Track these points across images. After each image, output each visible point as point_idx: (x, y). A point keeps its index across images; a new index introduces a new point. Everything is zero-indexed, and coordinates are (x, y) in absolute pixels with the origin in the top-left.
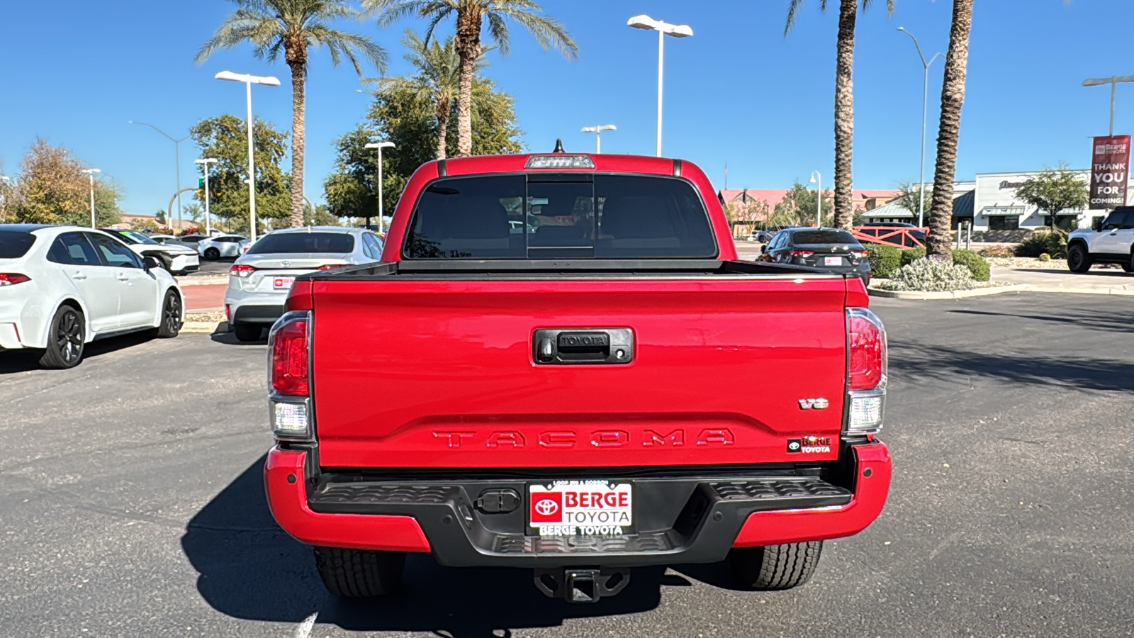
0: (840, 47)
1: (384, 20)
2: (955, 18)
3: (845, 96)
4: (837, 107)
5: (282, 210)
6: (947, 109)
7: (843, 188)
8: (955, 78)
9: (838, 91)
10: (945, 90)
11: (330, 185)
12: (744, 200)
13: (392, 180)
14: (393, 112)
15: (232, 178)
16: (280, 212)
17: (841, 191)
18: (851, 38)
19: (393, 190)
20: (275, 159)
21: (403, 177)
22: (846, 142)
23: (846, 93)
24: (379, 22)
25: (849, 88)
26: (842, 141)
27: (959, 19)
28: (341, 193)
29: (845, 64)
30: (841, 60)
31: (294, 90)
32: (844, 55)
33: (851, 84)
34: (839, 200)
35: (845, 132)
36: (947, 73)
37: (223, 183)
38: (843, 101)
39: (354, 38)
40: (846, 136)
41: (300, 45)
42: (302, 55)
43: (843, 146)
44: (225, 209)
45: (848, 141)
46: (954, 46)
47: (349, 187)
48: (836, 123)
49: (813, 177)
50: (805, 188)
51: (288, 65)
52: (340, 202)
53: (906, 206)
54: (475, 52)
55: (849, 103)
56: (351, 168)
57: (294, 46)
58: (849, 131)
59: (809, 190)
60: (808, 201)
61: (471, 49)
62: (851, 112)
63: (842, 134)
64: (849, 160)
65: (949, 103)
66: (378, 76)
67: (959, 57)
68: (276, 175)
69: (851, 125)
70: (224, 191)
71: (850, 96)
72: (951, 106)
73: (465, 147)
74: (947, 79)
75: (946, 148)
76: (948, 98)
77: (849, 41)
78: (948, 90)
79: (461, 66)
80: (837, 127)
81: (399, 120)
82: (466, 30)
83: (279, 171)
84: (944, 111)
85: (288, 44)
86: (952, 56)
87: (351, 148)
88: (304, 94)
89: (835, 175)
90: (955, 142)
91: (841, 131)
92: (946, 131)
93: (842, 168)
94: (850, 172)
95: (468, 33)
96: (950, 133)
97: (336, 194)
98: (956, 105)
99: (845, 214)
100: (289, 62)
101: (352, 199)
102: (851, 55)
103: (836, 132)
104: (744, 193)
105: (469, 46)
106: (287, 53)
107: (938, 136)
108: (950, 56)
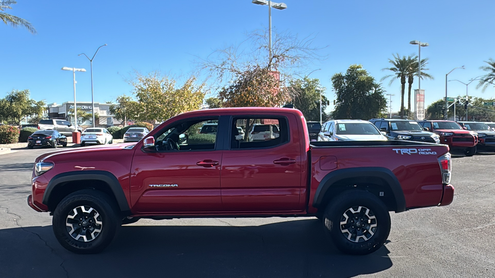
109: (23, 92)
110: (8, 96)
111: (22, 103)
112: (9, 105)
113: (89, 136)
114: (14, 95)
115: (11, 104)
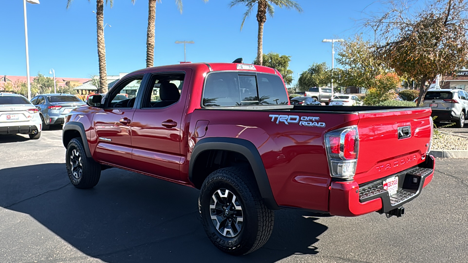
0: (98, 18)
2: (150, 14)
3: (101, 39)
4: (98, 43)
6: (150, 48)
7: (103, 77)
8: (151, 37)
9: (98, 36)
10: (148, 41)
12: (5, 81)
17: (103, 78)
18: (102, 15)
22: (103, 58)
23: (102, 38)
25: (103, 36)
26: (102, 57)
27: (152, 14)
29: (101, 25)
30: (99, 23)
32: (100, 22)
33: (103, 34)
34: (102, 82)
35: (103, 54)
36: (148, 34)
38: (101, 41)
40: (103, 55)
43: (102, 60)
45: (104, 58)
46: (150, 24)
48: (98, 50)
49: (51, 71)
50: (43, 76)
53: (94, 85)
55: (103, 42)
58: (104, 53)
59: (45, 77)
60: (45, 82)
62: (105, 46)
63: (101, 54)
64: (105, 66)
65: (150, 46)
67: (152, 29)
69: (105, 51)
71: (103, 39)
72: (151, 47)
74: (148, 36)
75: (150, 63)
76: (150, 44)
77: (102, 16)
78: (149, 41)
80: (99, 52)
84: (148, 49)
86: (150, 28)
89: (99, 72)
90: (153, 61)
91: (101, 53)
92: (149, 57)
93: (102, 69)
94: (106, 71)
96: (151, 57)
98: (152, 47)
99: (105, 88)
102: (103, 22)
103: (98, 54)
104: (5, 77)
107: (146, 59)
108: (149, 28)
109: (322, 64)
110: (310, 69)
111: (320, 74)
112: (310, 76)
113: (336, 102)
114: (314, 68)
115: (311, 76)
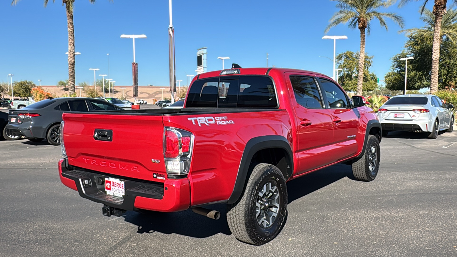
1: (401, 5)
5: (368, 88)
11: (387, 77)
13: (412, 74)
14: (416, 44)
15: (349, 76)
16: (368, 89)
19: (413, 78)
20: (368, 67)
21: (418, 72)
24: (399, 6)
28: (392, 80)
31: (361, 39)
37: (345, 78)
39: (389, 14)
41: (364, 21)
42: (365, 25)
44: (346, 88)
47: (395, 78)
51: (359, 30)
52: (391, 84)
54: (443, 13)
56: (398, 69)
57: (362, 21)
61: (441, 11)
66: (401, 29)
68: (367, 74)
70: (345, 81)
73: (435, 57)
79: (436, 20)
81: (419, 47)
82: (439, 3)
83: (368, 72)
85: (359, 21)
87: (398, 61)
88: (365, 41)
95: (440, 4)
97: (389, 81)
100: (360, 28)
101: (396, 83)
105: (440, 10)
106: (359, 25)
